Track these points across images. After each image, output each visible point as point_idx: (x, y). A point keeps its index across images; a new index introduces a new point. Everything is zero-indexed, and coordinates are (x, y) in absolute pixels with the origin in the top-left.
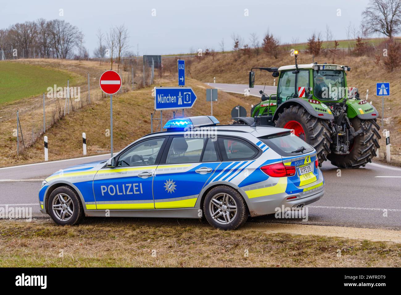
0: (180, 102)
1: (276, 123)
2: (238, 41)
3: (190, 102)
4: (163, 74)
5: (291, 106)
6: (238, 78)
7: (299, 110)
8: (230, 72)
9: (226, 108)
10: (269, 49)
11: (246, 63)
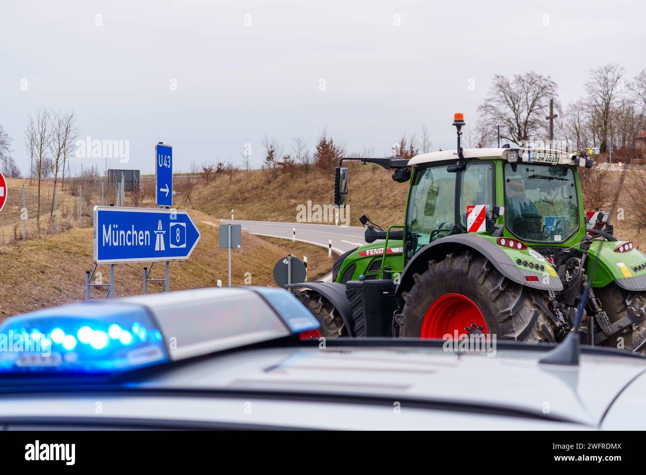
0: (160, 245)
1: (405, 298)
2: (272, 149)
3: (184, 246)
4: (139, 202)
5: (449, 256)
6: (274, 211)
7: (472, 266)
8: (259, 201)
9: (256, 263)
10: (327, 163)
11: (288, 185)
